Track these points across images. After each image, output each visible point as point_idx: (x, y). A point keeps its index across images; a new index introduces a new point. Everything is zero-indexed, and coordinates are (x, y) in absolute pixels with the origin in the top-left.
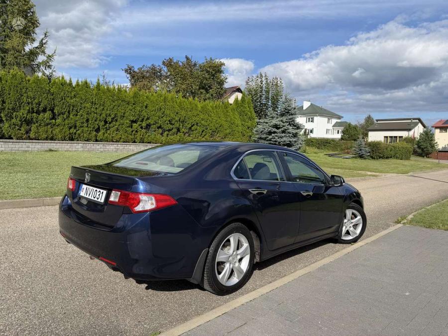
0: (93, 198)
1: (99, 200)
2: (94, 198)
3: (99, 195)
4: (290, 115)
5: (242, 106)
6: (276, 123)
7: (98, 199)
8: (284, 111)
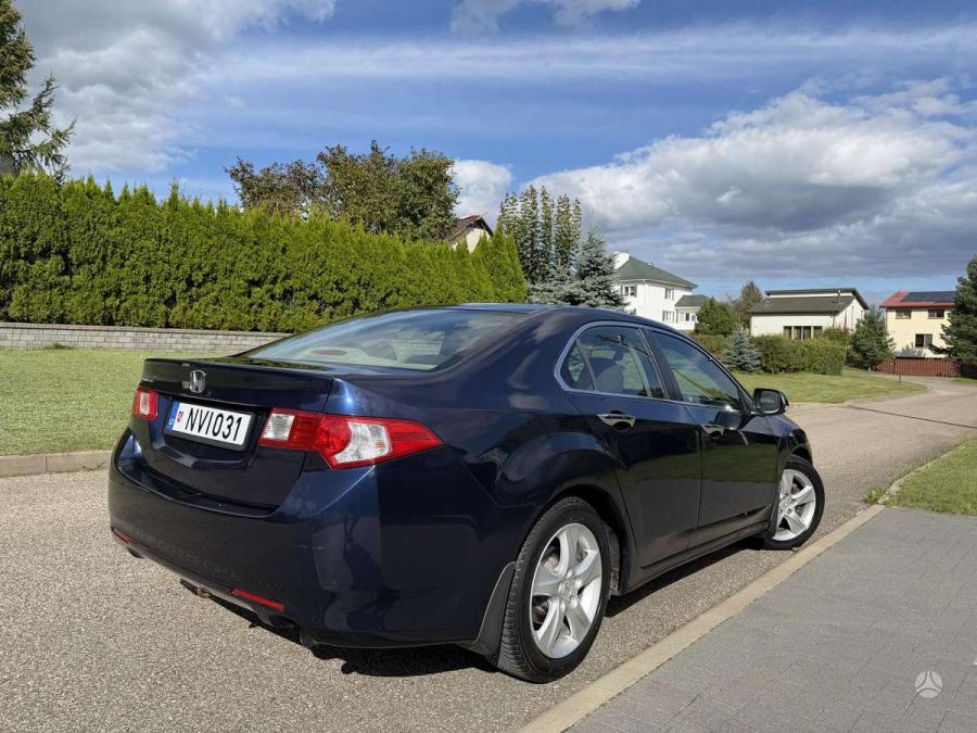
0: (210, 436)
1: (230, 440)
2: (215, 434)
3: (229, 427)
4: (600, 275)
5: (496, 253)
6: (572, 291)
7: (225, 437)
8: (588, 266)
